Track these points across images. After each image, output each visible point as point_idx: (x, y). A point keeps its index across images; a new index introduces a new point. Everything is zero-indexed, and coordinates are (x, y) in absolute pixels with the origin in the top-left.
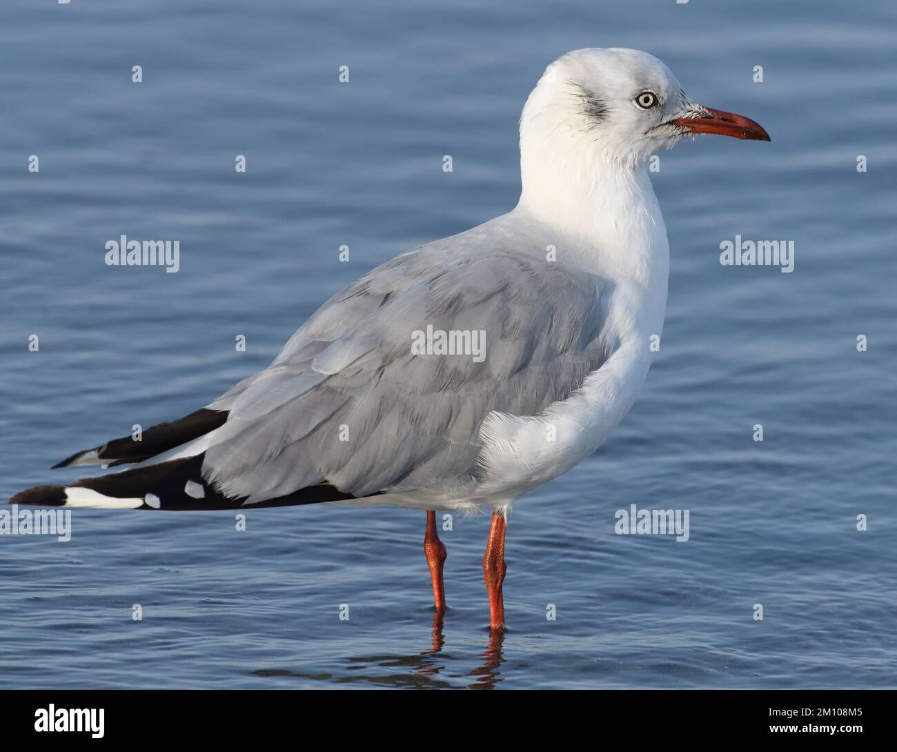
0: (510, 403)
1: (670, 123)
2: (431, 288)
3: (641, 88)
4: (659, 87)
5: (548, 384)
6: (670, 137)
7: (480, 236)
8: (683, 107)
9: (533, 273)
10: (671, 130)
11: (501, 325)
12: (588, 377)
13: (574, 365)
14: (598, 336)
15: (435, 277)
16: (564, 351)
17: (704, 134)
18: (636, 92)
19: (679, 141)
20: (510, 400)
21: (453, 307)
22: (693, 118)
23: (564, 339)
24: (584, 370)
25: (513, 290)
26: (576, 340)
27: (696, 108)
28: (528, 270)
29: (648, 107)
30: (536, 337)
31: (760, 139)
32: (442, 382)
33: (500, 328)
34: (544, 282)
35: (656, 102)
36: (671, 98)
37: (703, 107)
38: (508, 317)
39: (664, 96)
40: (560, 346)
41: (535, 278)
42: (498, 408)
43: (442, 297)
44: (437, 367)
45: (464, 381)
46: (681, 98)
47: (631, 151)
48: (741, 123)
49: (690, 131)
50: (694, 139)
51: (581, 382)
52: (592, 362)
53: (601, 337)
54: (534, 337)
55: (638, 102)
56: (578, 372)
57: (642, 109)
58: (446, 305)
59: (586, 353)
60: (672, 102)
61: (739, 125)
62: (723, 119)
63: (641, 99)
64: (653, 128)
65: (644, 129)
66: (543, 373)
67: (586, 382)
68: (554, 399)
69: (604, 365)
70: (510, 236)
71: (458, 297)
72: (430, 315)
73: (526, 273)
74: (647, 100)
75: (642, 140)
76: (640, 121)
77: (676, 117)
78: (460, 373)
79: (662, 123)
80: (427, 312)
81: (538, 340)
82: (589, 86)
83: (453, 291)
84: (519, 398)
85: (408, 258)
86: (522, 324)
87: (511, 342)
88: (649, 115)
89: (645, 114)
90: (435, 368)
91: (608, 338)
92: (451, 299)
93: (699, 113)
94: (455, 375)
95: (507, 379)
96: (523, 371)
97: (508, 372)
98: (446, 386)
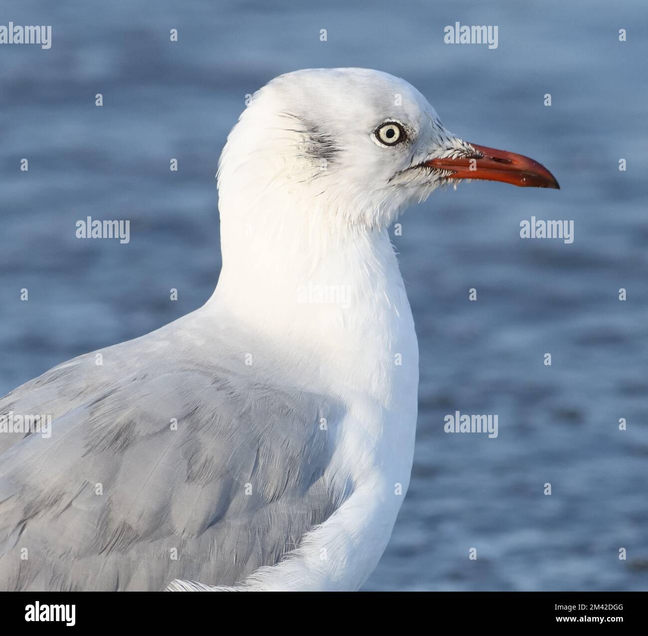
0: (199, 569)
1: (423, 165)
2: (92, 413)
3: (381, 117)
4: (407, 115)
5: (253, 543)
6: (423, 185)
7: (160, 344)
8: (440, 142)
9: (232, 393)
10: (425, 174)
11: (186, 462)
12: (309, 533)
13: (289, 516)
14: (323, 474)
15: (99, 398)
16: (276, 498)
17: (470, 180)
18: (375, 123)
19: (436, 190)
20: (200, 564)
21: (121, 439)
22: (454, 158)
23: (275, 483)
24: (303, 523)
25: (204, 416)
26: (292, 482)
27: (458, 144)
28: (225, 388)
29: (393, 144)
30: (236, 479)
31: (546, 186)
32: (105, 539)
33: (186, 468)
34: (247, 405)
35: (403, 136)
36: (423, 130)
37: (468, 143)
38: (197, 451)
39: (414, 129)
40: (271, 491)
41: (235, 400)
42: (183, 575)
43: (107, 426)
44: (99, 520)
45: (137, 538)
46: (437, 131)
47: (371, 204)
48: (520, 165)
49: (451, 176)
50: (455, 187)
51: (299, 539)
52: (315, 512)
53: (327, 475)
54: (232, 480)
55: (378, 137)
56: (295, 527)
57: (383, 146)
58: (112, 437)
59: (306, 500)
60: (425, 137)
61: (517, 167)
62: (494, 159)
63: (383, 131)
64: (400, 173)
65: (388, 173)
66: (245, 528)
67: (306, 540)
68: (261, 563)
69: (332, 517)
70: (200, 343)
71: (128, 427)
72: (89, 451)
73: (222, 392)
74: (390, 134)
75: (386, 189)
76: (381, 163)
77: (431, 157)
78: (130, 528)
79: (413, 165)
80: (87, 446)
81: (238, 484)
82: (312, 117)
83: (122, 418)
84: (213, 562)
85: (65, 372)
86: (216, 460)
87: (200, 486)
88: (394, 155)
89: (388, 153)
90: (96, 522)
91: (337, 479)
92: (118, 428)
93: (462, 151)
94: (122, 532)
95: (195, 536)
96: (217, 525)
97: (197, 528)
98: (110, 545)
